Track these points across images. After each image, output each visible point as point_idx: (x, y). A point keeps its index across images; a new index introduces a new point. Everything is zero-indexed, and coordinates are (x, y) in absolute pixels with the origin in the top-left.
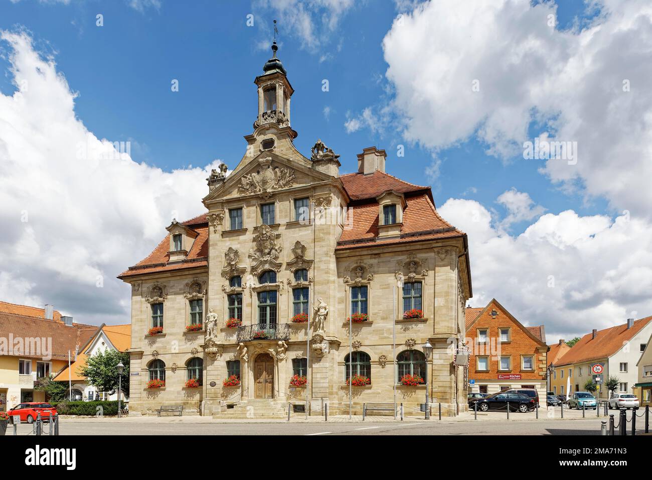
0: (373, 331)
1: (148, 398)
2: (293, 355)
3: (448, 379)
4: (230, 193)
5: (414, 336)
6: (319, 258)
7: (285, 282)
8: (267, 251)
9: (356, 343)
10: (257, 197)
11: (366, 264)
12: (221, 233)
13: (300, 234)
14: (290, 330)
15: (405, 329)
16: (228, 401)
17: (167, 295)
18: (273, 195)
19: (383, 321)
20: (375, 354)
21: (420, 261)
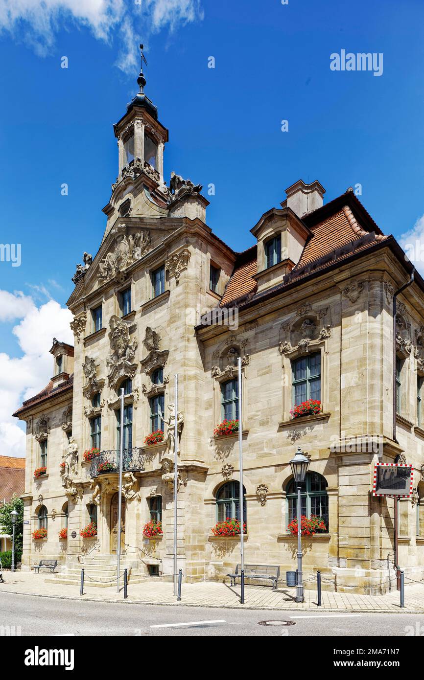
0: (250, 445)
2: (147, 491)
4: (92, 288)
5: (306, 447)
6: (175, 346)
7: (141, 390)
8: (120, 352)
9: (227, 467)
10: (113, 283)
11: (239, 341)
12: (83, 341)
13: (156, 317)
14: (144, 456)
15: (294, 436)
16: (87, 556)
17: (50, 428)
18: (128, 274)
19: (262, 427)
20: (251, 482)
21: (317, 315)
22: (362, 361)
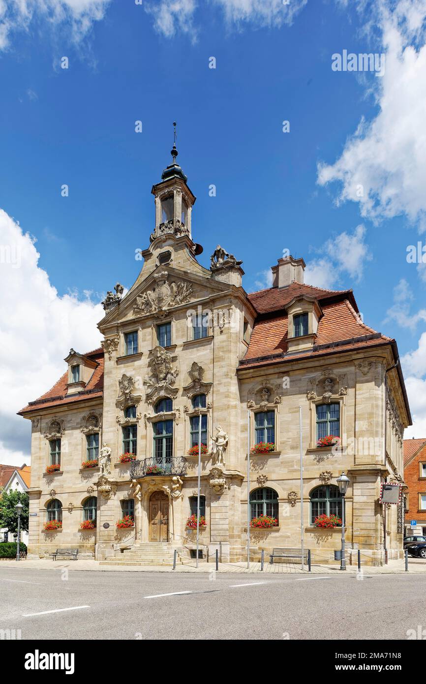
0: (282, 463)
1: (46, 540)
2: (189, 492)
3: (373, 519)
4: (125, 315)
5: (330, 468)
6: (219, 381)
7: (182, 409)
8: (162, 376)
9: (262, 477)
10: (153, 317)
11: (272, 384)
12: (116, 359)
13: (198, 354)
14: (187, 463)
15: (319, 459)
16: (122, 544)
17: (64, 430)
18: (170, 313)
19: (292, 451)
20: (283, 490)
21: (337, 378)
22: (371, 415)
